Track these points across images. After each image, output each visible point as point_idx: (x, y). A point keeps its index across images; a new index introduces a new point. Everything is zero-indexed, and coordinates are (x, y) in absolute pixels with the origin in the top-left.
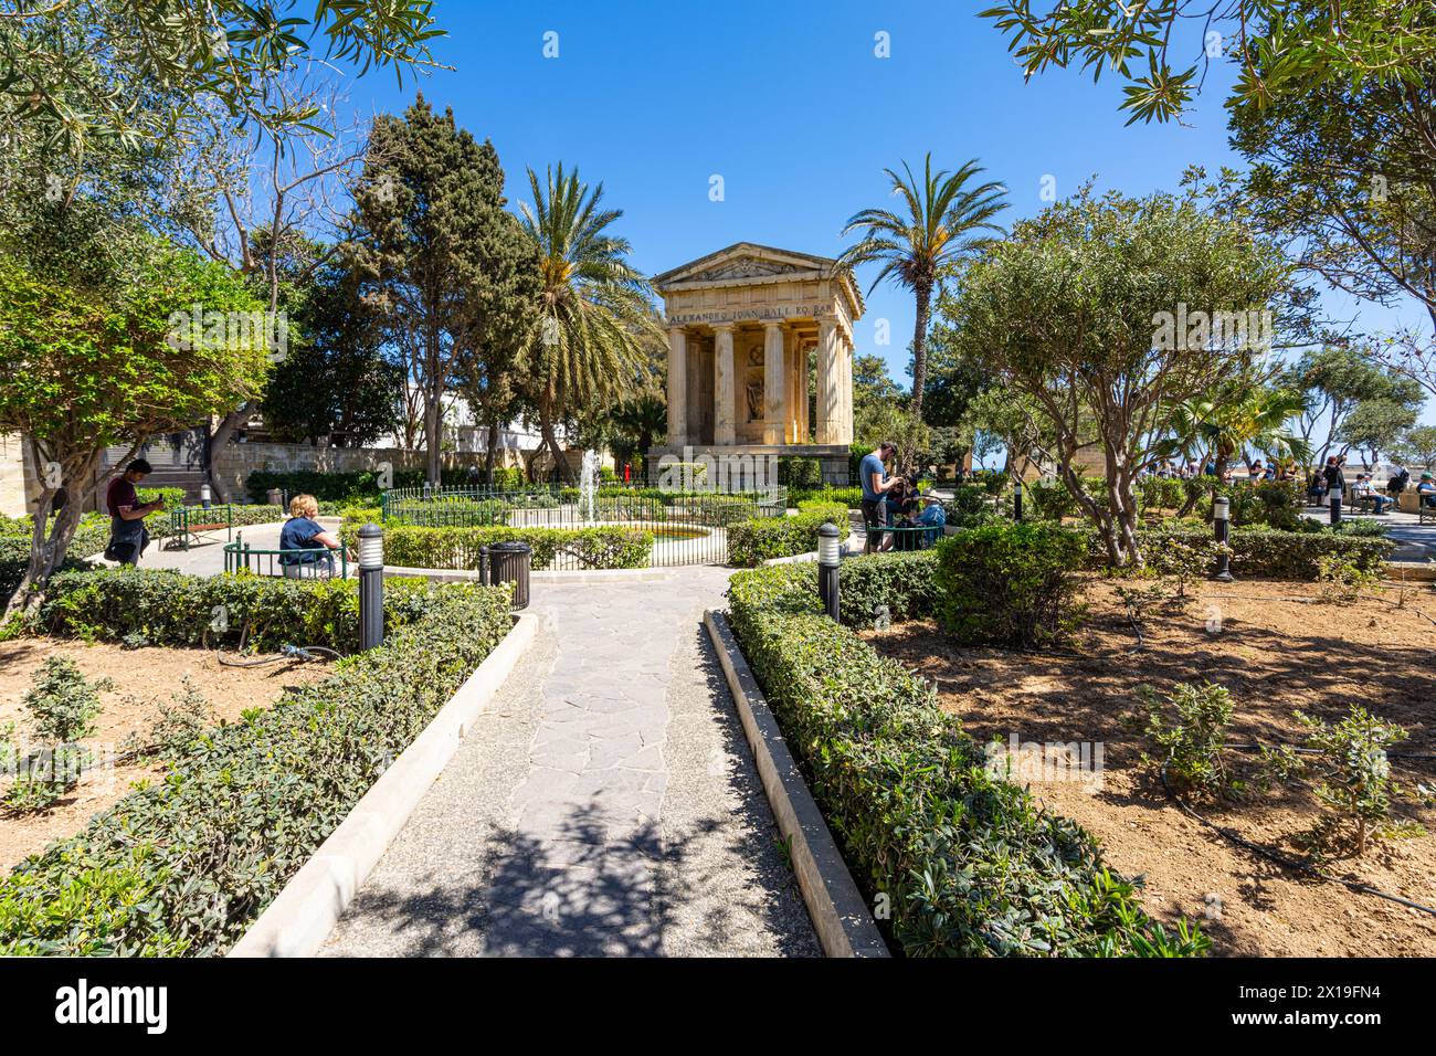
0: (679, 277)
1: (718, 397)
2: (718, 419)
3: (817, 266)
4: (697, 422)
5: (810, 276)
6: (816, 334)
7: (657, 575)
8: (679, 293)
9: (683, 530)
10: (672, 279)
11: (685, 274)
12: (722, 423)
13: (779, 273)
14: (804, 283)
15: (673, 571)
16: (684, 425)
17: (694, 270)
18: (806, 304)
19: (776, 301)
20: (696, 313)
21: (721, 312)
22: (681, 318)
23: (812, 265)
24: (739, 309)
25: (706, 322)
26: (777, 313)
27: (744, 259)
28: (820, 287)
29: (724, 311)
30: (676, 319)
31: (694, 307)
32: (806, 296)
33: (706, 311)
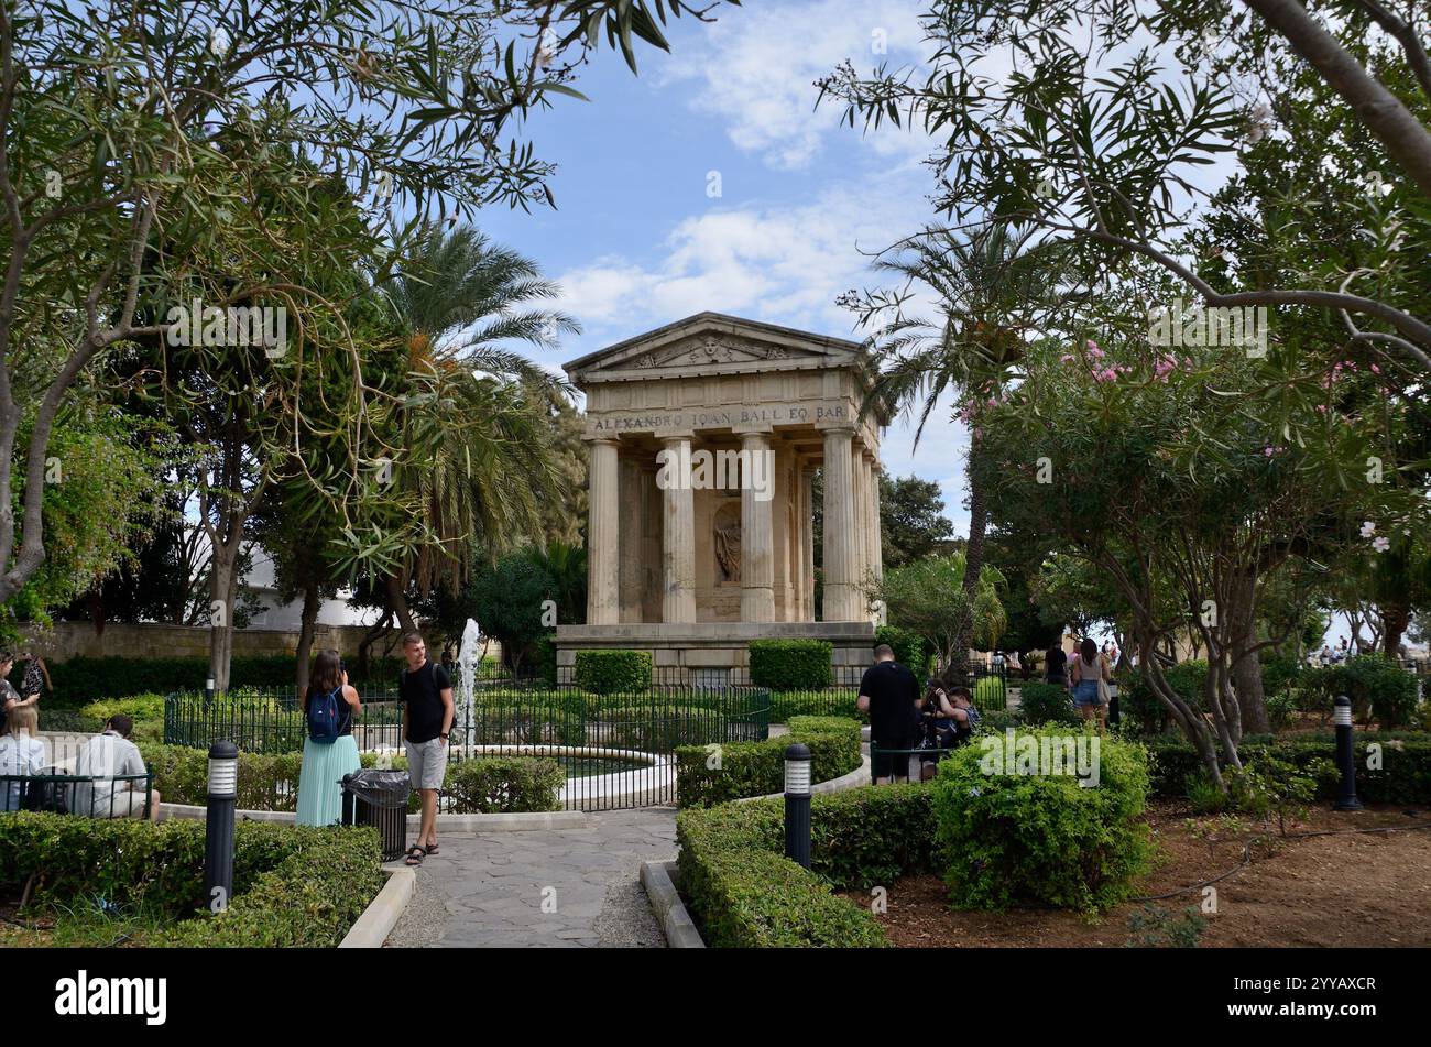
0: (610, 361)
1: (670, 544)
2: (670, 580)
3: (820, 349)
4: (635, 588)
5: (810, 363)
6: (821, 448)
7: (575, 822)
8: (609, 385)
9: (612, 758)
10: (598, 365)
11: (618, 358)
12: (674, 587)
13: (763, 359)
14: (801, 373)
15: (596, 817)
16: (614, 590)
17: (632, 352)
18: (803, 405)
19: (758, 399)
20: (635, 416)
21: (674, 414)
22: (612, 423)
23: (812, 347)
24: (701, 411)
25: (650, 429)
26: (760, 417)
27: (710, 341)
28: (825, 379)
29: (678, 413)
30: (604, 423)
31: (633, 407)
32: (805, 392)
33: (649, 413)
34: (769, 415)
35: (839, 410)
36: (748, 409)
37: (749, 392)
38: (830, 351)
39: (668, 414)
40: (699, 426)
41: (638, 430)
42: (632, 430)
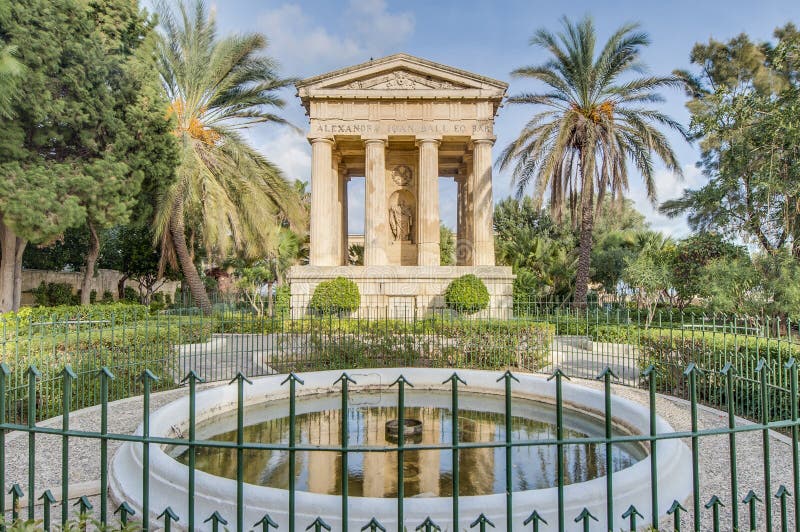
2: (372, 237)
5: (470, 94)
8: (328, 100)
10: (321, 85)
11: (334, 81)
13: (437, 89)
14: (463, 100)
17: (346, 78)
18: (463, 123)
19: (433, 117)
20: (347, 124)
21: (374, 124)
22: (330, 128)
24: (393, 123)
25: (357, 133)
26: (435, 130)
27: (401, 72)
28: (480, 106)
29: (377, 123)
30: (324, 128)
31: (345, 116)
32: (465, 113)
33: (357, 122)
34: (440, 128)
35: (488, 128)
36: (426, 124)
37: (427, 111)
38: (485, 87)
39: (371, 123)
40: (392, 133)
41: (348, 133)
42: (344, 133)
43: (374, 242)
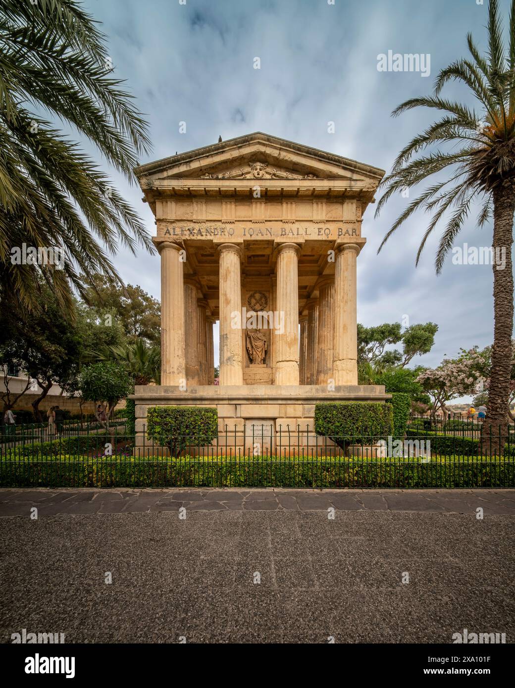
1: (226, 327)
2: (226, 354)
3: (348, 173)
18: (328, 225)
19: (294, 218)
20: (197, 226)
21: (228, 226)
22: (178, 231)
23: (341, 172)
24: (249, 225)
25: (209, 238)
26: (295, 233)
27: (258, 165)
28: (345, 205)
29: (232, 226)
30: (172, 231)
31: (194, 217)
32: (329, 215)
33: (209, 224)
34: (302, 231)
35: (354, 231)
36: (286, 226)
37: (288, 211)
38: (355, 177)
39: (223, 226)
40: (248, 238)
41: (199, 237)
42: (194, 238)
43: (229, 359)
